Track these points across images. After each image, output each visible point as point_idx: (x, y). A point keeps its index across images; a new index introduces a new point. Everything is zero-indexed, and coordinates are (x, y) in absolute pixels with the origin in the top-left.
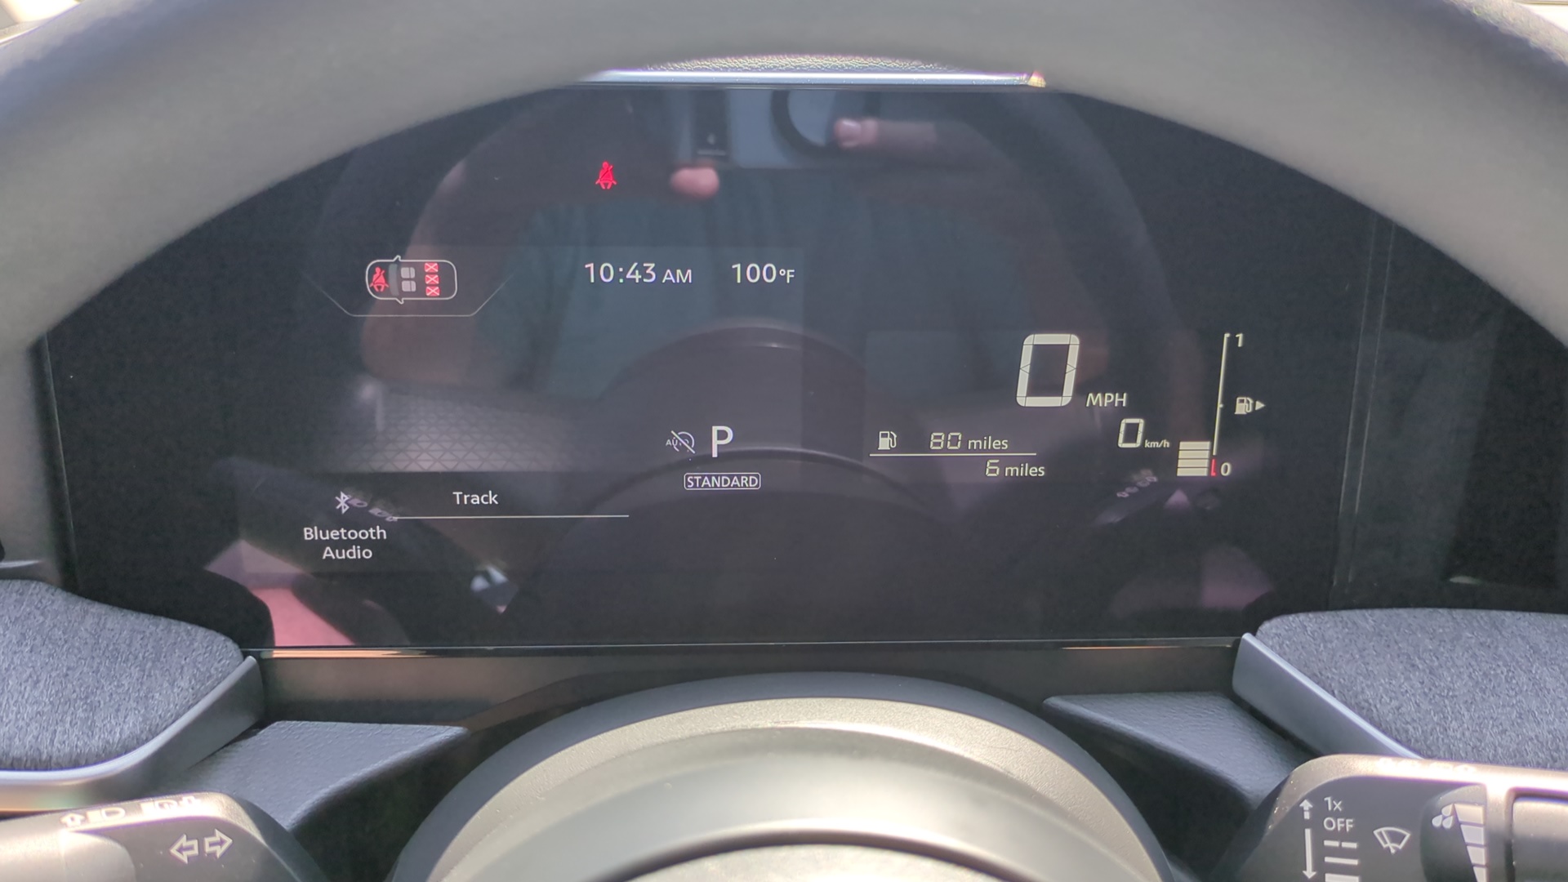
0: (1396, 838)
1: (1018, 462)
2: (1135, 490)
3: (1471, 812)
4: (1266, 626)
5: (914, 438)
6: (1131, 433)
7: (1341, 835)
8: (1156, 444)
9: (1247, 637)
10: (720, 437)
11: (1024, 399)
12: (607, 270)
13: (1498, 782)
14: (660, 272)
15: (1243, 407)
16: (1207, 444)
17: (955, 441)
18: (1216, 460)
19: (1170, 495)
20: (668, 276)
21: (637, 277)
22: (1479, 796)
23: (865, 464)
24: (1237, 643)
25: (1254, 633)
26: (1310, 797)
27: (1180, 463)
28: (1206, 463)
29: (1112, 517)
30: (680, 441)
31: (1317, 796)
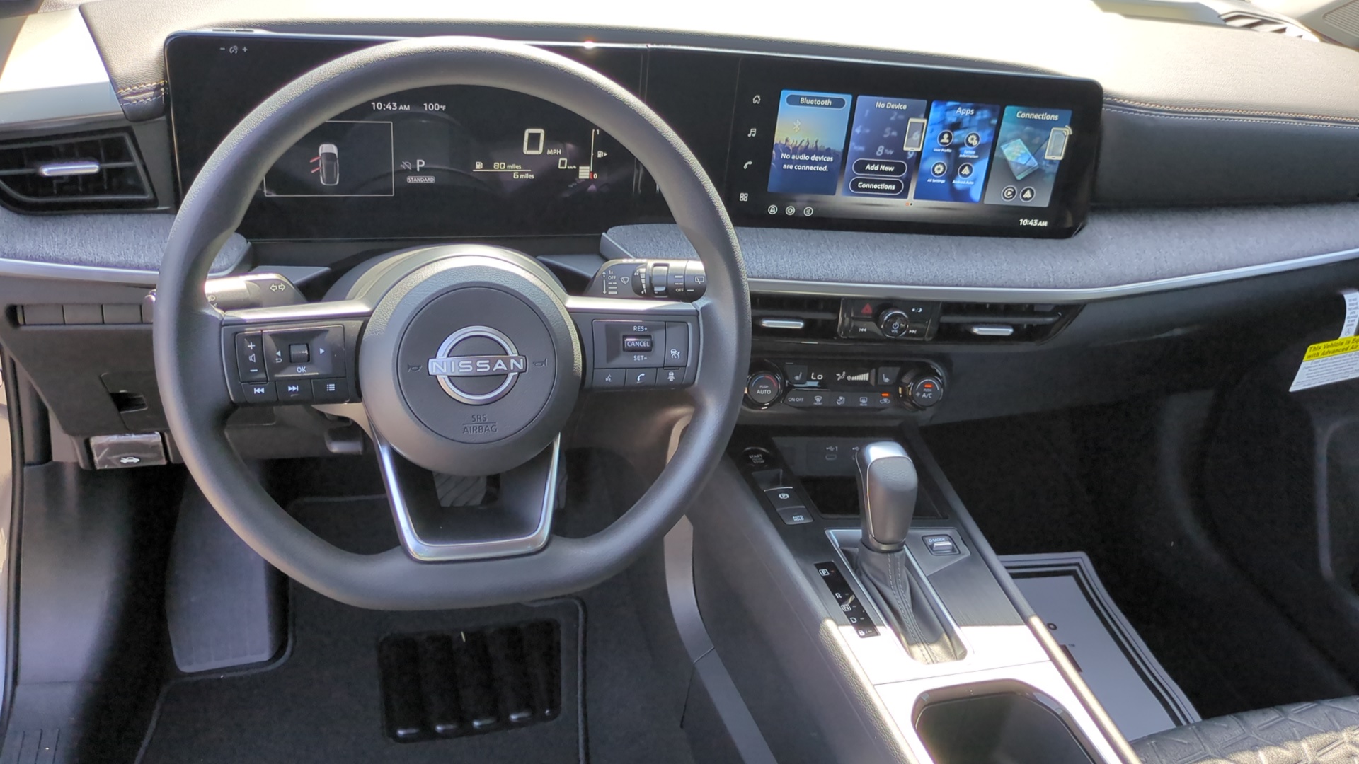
0: (626, 280)
1: (524, 173)
2: (576, 184)
3: (643, 270)
4: (610, 230)
5: (488, 164)
6: (563, 163)
7: (612, 281)
8: (571, 167)
9: (604, 234)
10: (420, 164)
11: (526, 151)
12: (379, 105)
13: (650, 263)
14: (398, 106)
15: (600, 154)
16: (588, 168)
17: (502, 165)
18: (592, 173)
19: (589, 186)
20: (401, 107)
21: (390, 108)
22: (645, 266)
23: (471, 174)
24: (601, 235)
25: (606, 232)
26: (605, 271)
27: (580, 174)
28: (588, 174)
29: (566, 195)
30: (406, 165)
31: (606, 271)
